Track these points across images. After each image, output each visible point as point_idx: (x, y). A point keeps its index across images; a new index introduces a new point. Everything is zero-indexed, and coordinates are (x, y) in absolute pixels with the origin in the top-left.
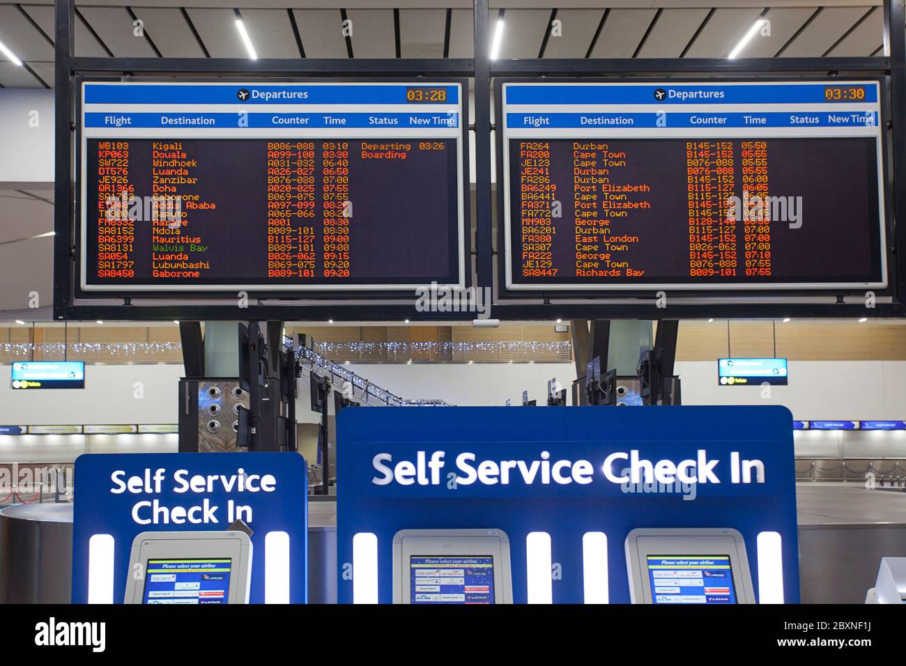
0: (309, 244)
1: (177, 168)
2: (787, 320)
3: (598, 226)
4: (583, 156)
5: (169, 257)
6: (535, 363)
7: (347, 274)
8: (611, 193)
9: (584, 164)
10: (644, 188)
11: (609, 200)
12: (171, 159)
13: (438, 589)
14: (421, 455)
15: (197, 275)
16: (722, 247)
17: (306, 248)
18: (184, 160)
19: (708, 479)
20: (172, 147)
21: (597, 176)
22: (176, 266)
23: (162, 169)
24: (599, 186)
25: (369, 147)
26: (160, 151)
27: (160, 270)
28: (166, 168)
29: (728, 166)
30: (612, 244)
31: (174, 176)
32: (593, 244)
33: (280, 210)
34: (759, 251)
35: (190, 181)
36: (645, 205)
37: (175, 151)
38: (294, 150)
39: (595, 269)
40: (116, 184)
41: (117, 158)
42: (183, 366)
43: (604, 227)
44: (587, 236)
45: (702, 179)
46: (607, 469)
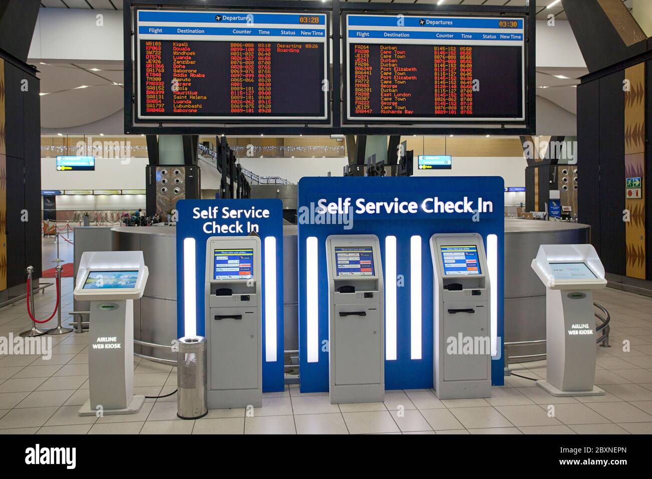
0: (251, 96)
1: (186, 56)
2: (452, 136)
3: (391, 88)
4: (385, 52)
5: (182, 102)
6: (326, 157)
7: (270, 111)
8: (398, 72)
9: (385, 57)
10: (414, 69)
11: (397, 75)
12: (182, 51)
13: (348, 262)
14: (340, 200)
15: (195, 111)
16: (450, 99)
17: (250, 97)
18: (189, 51)
19: (468, 211)
20: (183, 45)
21: (392, 63)
22: (186, 106)
23: (178, 56)
24: (392, 68)
25: (281, 46)
26: (177, 47)
27: (177, 109)
28: (180, 55)
29: (453, 59)
30: (398, 97)
31: (184, 60)
32: (389, 97)
33: (237, 78)
34: (467, 102)
35: (192, 63)
36: (414, 78)
37: (184, 47)
38: (244, 47)
39: (390, 110)
40: (155, 64)
41: (155, 50)
42: (148, 159)
43: (395, 89)
44: (386, 93)
45: (441, 66)
46: (424, 206)
